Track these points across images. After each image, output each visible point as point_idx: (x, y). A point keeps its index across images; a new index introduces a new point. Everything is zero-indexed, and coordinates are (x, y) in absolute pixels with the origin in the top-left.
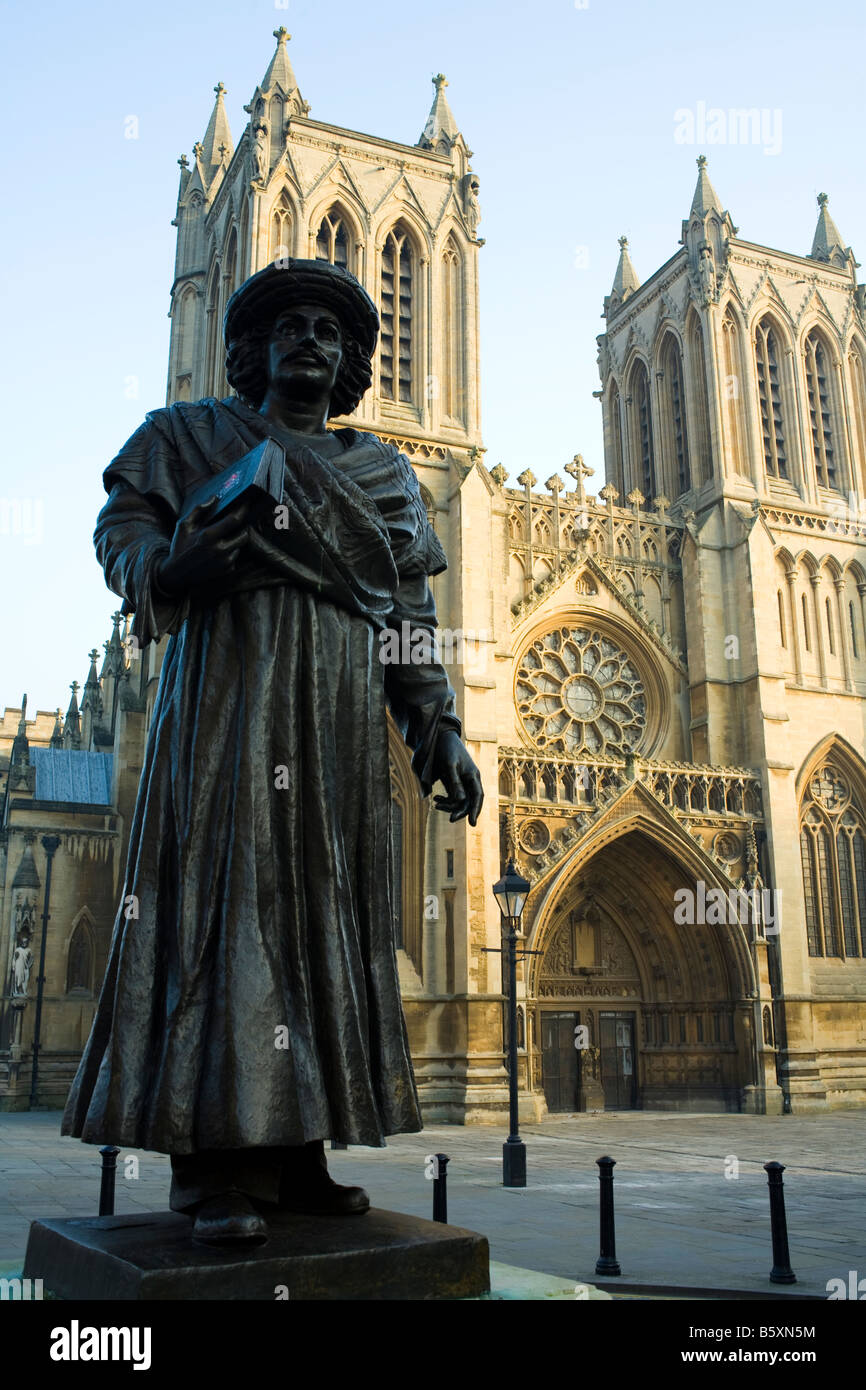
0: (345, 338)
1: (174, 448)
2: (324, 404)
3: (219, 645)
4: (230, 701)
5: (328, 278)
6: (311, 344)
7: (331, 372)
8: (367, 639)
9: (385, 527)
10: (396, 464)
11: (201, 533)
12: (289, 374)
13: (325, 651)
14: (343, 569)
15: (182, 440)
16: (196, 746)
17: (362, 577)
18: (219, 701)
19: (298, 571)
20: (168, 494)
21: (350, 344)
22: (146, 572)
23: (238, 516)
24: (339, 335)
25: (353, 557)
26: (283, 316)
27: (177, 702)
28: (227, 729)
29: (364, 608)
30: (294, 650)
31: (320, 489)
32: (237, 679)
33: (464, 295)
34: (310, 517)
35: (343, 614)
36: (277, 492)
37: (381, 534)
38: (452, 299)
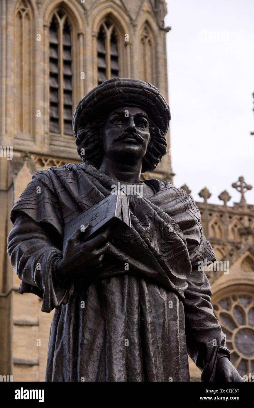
0: (151, 126)
1: (54, 195)
2: (139, 165)
3: (90, 309)
4: (99, 341)
5: (141, 90)
6: (133, 130)
7: (144, 147)
8: (176, 304)
9: (185, 239)
10: (187, 201)
11: (83, 245)
12: (120, 148)
13: (153, 311)
14: (163, 264)
15: (59, 190)
16: (80, 368)
17: (172, 268)
18: (93, 341)
19: (137, 266)
20: (54, 221)
21: (153, 129)
22: (49, 268)
23: (105, 235)
24: (148, 124)
25: (167, 256)
26: (114, 114)
27: (66, 343)
28: (99, 358)
29: (174, 286)
30: (136, 311)
31: (147, 217)
32: (103, 328)
33: (157, 67)
34: (143, 234)
35: (162, 290)
36: (128, 221)
37: (183, 243)
38: (149, 70)
